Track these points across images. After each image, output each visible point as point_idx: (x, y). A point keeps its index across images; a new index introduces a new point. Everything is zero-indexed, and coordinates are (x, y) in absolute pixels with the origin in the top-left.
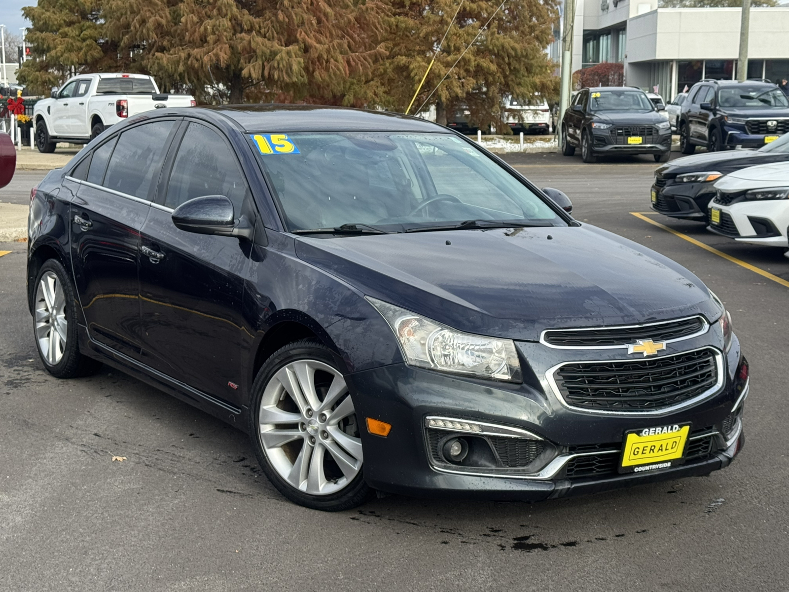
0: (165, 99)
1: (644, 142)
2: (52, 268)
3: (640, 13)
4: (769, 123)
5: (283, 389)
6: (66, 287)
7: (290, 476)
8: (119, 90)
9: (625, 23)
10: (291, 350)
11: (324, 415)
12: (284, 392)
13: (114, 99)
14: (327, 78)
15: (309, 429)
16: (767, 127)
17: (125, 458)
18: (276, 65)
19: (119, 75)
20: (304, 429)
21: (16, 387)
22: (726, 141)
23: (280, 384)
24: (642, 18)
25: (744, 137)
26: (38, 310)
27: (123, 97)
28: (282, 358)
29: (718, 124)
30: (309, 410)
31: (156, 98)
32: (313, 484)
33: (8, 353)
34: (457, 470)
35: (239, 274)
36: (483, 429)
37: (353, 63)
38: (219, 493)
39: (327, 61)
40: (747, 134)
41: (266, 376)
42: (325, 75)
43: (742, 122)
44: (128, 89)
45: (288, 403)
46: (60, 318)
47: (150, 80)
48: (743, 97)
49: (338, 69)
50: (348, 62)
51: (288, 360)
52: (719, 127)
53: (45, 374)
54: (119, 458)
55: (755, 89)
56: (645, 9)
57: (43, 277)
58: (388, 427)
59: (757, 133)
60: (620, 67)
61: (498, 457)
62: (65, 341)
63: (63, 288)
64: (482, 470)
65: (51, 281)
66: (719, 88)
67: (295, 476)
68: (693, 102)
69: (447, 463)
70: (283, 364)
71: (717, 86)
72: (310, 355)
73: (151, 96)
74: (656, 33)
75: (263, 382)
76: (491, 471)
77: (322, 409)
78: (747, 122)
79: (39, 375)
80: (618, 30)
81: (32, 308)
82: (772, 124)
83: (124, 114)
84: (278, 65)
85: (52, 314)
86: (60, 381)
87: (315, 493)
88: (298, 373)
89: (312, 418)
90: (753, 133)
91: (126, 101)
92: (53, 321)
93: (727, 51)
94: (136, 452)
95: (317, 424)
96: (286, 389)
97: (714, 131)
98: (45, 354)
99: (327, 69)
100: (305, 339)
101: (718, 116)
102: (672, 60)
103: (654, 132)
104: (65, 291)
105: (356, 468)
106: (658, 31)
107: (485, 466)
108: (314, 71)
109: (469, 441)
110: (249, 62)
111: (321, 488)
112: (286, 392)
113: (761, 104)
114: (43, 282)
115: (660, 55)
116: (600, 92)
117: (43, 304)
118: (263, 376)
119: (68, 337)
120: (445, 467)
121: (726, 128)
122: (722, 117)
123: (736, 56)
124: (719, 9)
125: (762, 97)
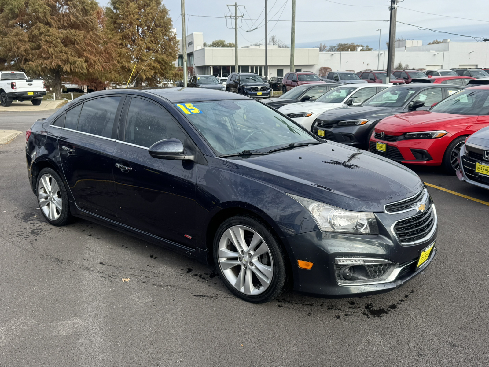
0: (32, 81)
2: (48, 172)
3: (198, 49)
4: (258, 88)
5: (229, 240)
6: (59, 182)
7: (236, 284)
8: (10, 78)
9: (193, 52)
10: (231, 220)
11: (250, 253)
12: (229, 242)
13: (10, 82)
14: (94, 71)
15: (243, 261)
16: (258, 89)
17: (129, 279)
18: (77, 66)
19: (10, 72)
20: (241, 261)
21: (37, 235)
23: (227, 238)
24: (199, 51)
25: (251, 93)
26: (40, 193)
27: (13, 81)
28: (227, 225)
29: (241, 88)
30: (242, 251)
31: (28, 81)
32: (247, 289)
33: (21, 213)
34: (350, 283)
35: (190, 180)
36: (365, 261)
37: (104, 67)
38: (195, 297)
39: (94, 66)
40: (251, 91)
41: (220, 234)
42: (93, 70)
43: (249, 87)
44: (14, 77)
45: (232, 247)
46: (56, 197)
47: (23, 74)
48: (246, 78)
49: (98, 68)
50: (103, 66)
51: (230, 226)
52: (242, 89)
53: (48, 225)
54: (127, 280)
55: (251, 76)
56: (199, 48)
57: (43, 176)
58: (311, 265)
59: (255, 91)
60: (193, 68)
61: (370, 274)
62: (61, 209)
63: (57, 182)
64: (362, 281)
65: (47, 179)
66: (240, 76)
67: (238, 284)
68: (231, 80)
69: (344, 280)
70: (228, 227)
71: (239, 75)
72: (241, 223)
73: (25, 80)
74: (205, 56)
75: (219, 236)
76: (366, 282)
77: (249, 251)
78: (251, 87)
79: (45, 225)
80: (190, 55)
81: (36, 191)
82: (259, 88)
83: (15, 88)
84: (78, 66)
85: (50, 195)
86: (58, 228)
87: (248, 294)
88: (235, 232)
89: (244, 255)
90: (253, 91)
91: (15, 83)
92: (51, 198)
93: (230, 62)
94: (131, 273)
95: (247, 258)
96: (231, 240)
97: (240, 91)
98: (47, 214)
99: (94, 68)
100: (238, 214)
101: (241, 85)
102: (211, 66)
104: (58, 184)
105: (268, 282)
106: (206, 55)
107: (363, 279)
108: (89, 69)
109: (354, 268)
110: (65, 65)
111: (251, 291)
112: (231, 242)
113: (254, 81)
114: (42, 179)
115: (207, 64)
116: (200, 77)
117: (43, 189)
118: (219, 234)
119: (63, 207)
120: (344, 283)
121: (244, 90)
122: (243, 86)
123: (234, 64)
124: (219, 48)
125: (253, 78)
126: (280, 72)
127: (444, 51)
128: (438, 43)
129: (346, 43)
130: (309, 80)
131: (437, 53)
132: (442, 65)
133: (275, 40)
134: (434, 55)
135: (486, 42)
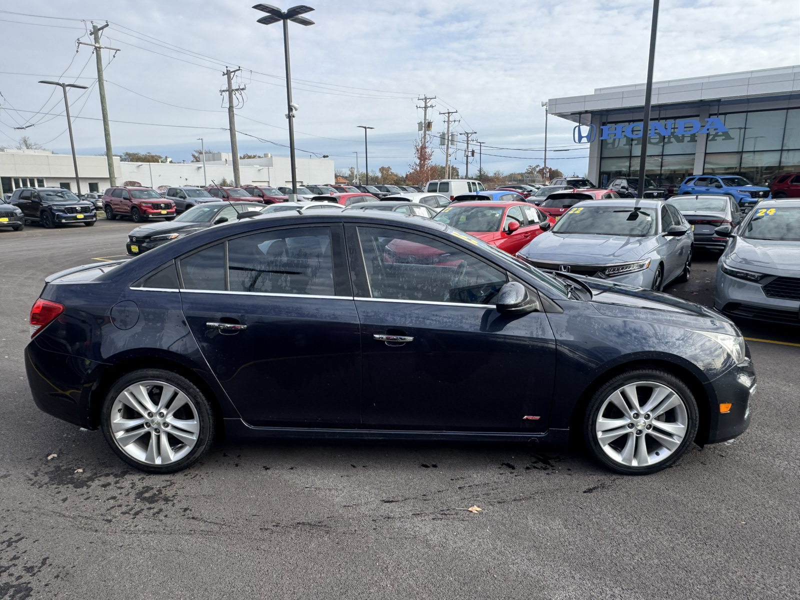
1: (10, 220)
4: (77, 208)
22: (56, 218)
29: (47, 209)
40: (66, 214)
59: (72, 213)
65: (144, 390)
66: (39, 191)
68: (20, 198)
71: (36, 190)
78: (66, 208)
82: (79, 208)
90: (70, 213)
97: (45, 213)
101: (45, 205)
103: (14, 215)
117: (120, 413)
121: (53, 211)
122: (48, 206)
126: (93, 187)
127: (268, 166)
128: (250, 157)
129: (136, 153)
130: (147, 197)
131: (261, 168)
132: (268, 182)
133: (29, 142)
134: (259, 170)
135: (326, 158)
